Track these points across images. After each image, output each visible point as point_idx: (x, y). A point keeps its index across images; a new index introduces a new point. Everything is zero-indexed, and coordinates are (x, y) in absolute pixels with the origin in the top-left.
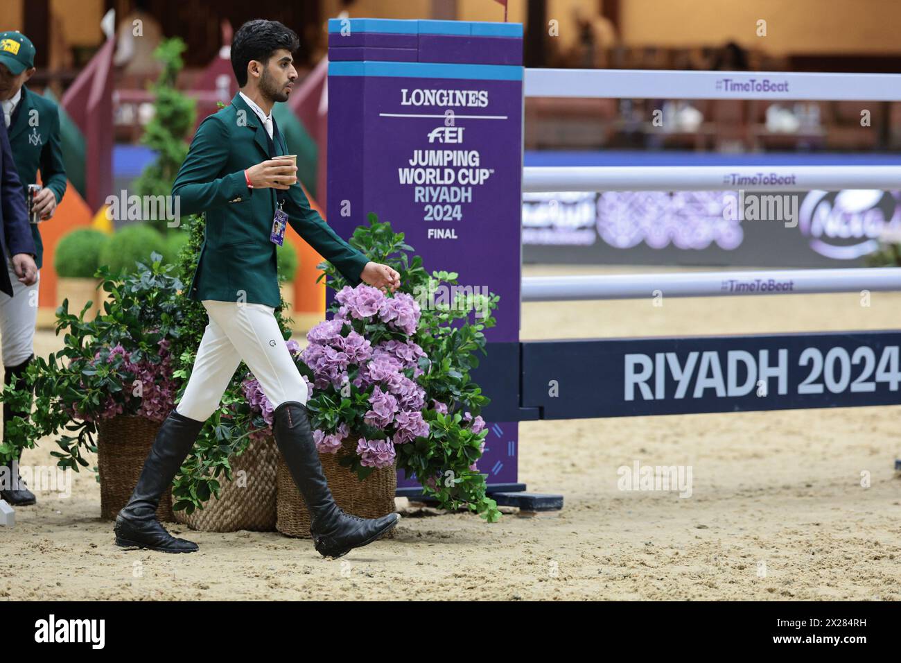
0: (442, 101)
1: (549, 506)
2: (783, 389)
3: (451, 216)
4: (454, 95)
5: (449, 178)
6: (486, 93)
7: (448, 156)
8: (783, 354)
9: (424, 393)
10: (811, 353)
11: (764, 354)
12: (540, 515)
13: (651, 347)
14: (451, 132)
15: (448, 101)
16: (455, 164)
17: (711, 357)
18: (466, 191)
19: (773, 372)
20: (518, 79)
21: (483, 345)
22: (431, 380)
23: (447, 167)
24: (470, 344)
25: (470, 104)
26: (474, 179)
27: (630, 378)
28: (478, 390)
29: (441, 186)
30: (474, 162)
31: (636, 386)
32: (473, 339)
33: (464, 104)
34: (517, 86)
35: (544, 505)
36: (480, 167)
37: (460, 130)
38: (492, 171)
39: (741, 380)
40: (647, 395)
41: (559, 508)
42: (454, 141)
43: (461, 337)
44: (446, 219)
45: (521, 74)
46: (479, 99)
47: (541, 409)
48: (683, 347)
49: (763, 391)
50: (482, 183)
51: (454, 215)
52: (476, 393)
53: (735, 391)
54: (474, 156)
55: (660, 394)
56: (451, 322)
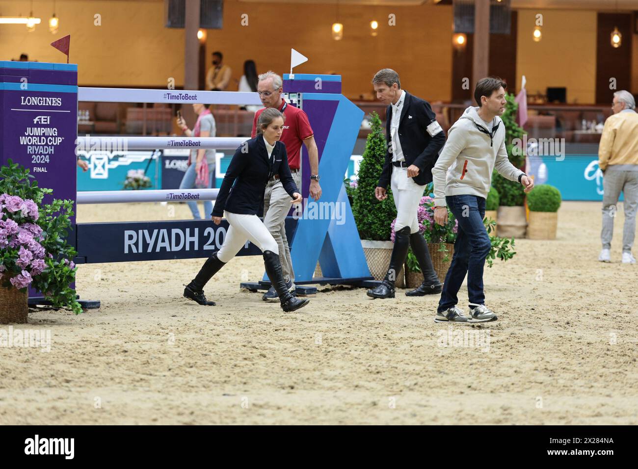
0: (40, 103)
1: (94, 306)
2: (196, 248)
3: (44, 161)
4: (46, 100)
5: (43, 142)
6: (60, 99)
7: (43, 130)
8: (196, 230)
9: (44, 249)
10: (209, 230)
11: (188, 230)
12: (90, 311)
13: (136, 226)
14: (44, 118)
15: (43, 103)
16: (46, 135)
17: (164, 231)
18: (51, 148)
19: (192, 239)
20: (76, 92)
21: (70, 225)
22: (48, 243)
23: (42, 136)
24: (64, 225)
25: (53, 105)
26: (55, 142)
27: (127, 242)
28: (73, 248)
29: (40, 145)
30: (55, 133)
31: (130, 246)
32: (65, 221)
33: (50, 104)
34: (75, 95)
35: (91, 306)
36: (57, 137)
37: (48, 117)
38: (63, 138)
39: (177, 243)
40: (135, 251)
41: (98, 307)
42: (46, 123)
43: (59, 221)
44: (42, 162)
45: (77, 89)
46: (57, 102)
47: (86, 257)
48: (151, 227)
49: (188, 248)
50: (58, 144)
51: (46, 160)
52: (72, 250)
53: (175, 249)
54: (55, 131)
55: (141, 251)
56: (52, 214)
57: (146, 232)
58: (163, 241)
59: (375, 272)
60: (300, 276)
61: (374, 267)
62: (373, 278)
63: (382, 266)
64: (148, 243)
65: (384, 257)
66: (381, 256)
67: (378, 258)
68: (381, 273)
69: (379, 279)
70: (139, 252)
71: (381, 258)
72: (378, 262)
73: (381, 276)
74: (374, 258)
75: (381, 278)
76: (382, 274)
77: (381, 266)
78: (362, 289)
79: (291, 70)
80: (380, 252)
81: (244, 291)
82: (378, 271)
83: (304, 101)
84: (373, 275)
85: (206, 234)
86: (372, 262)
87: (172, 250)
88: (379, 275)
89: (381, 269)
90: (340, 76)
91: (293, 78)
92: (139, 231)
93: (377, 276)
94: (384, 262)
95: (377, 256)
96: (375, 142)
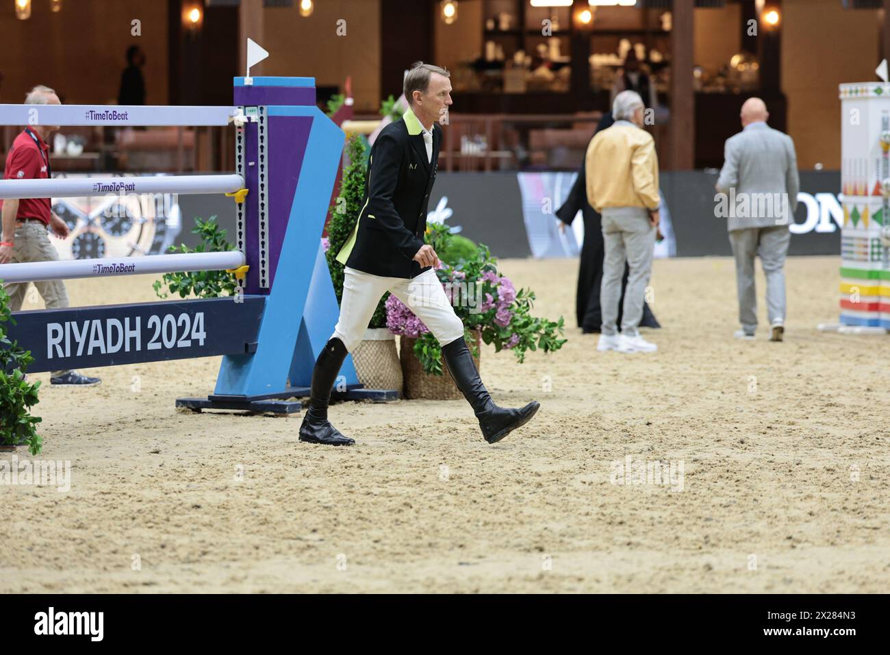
57: (74, 324)
58: (97, 338)
59: (363, 375)
60: (269, 385)
61: (361, 368)
62: (361, 386)
63: (374, 367)
64: (77, 341)
65: (375, 353)
66: (371, 352)
67: (367, 355)
68: (372, 378)
69: (370, 387)
70: (66, 356)
71: (372, 355)
72: (367, 361)
73: (372, 381)
74: (361, 355)
75: (372, 384)
76: (374, 378)
77: (372, 367)
78: (350, 402)
79: (248, 72)
80: (369, 345)
81: (183, 411)
82: (368, 375)
83: (269, 118)
84: (361, 381)
85: (150, 326)
86: (358, 361)
87: (108, 352)
88: (370, 381)
89: (372, 371)
90: (314, 78)
91: (251, 84)
92: (66, 323)
93: (367, 381)
94: (376, 361)
95: (364, 351)
96: (357, 179)
